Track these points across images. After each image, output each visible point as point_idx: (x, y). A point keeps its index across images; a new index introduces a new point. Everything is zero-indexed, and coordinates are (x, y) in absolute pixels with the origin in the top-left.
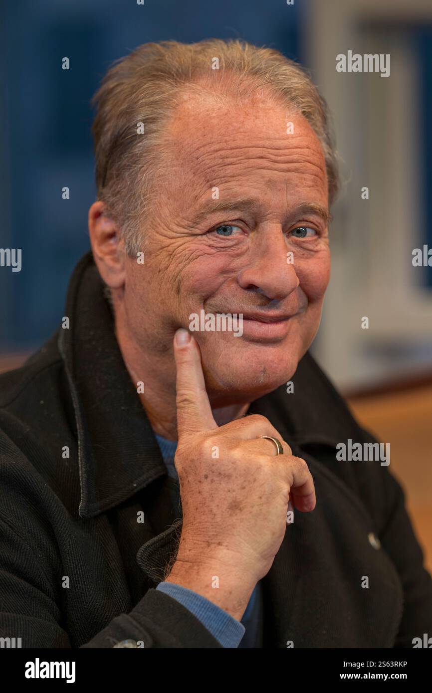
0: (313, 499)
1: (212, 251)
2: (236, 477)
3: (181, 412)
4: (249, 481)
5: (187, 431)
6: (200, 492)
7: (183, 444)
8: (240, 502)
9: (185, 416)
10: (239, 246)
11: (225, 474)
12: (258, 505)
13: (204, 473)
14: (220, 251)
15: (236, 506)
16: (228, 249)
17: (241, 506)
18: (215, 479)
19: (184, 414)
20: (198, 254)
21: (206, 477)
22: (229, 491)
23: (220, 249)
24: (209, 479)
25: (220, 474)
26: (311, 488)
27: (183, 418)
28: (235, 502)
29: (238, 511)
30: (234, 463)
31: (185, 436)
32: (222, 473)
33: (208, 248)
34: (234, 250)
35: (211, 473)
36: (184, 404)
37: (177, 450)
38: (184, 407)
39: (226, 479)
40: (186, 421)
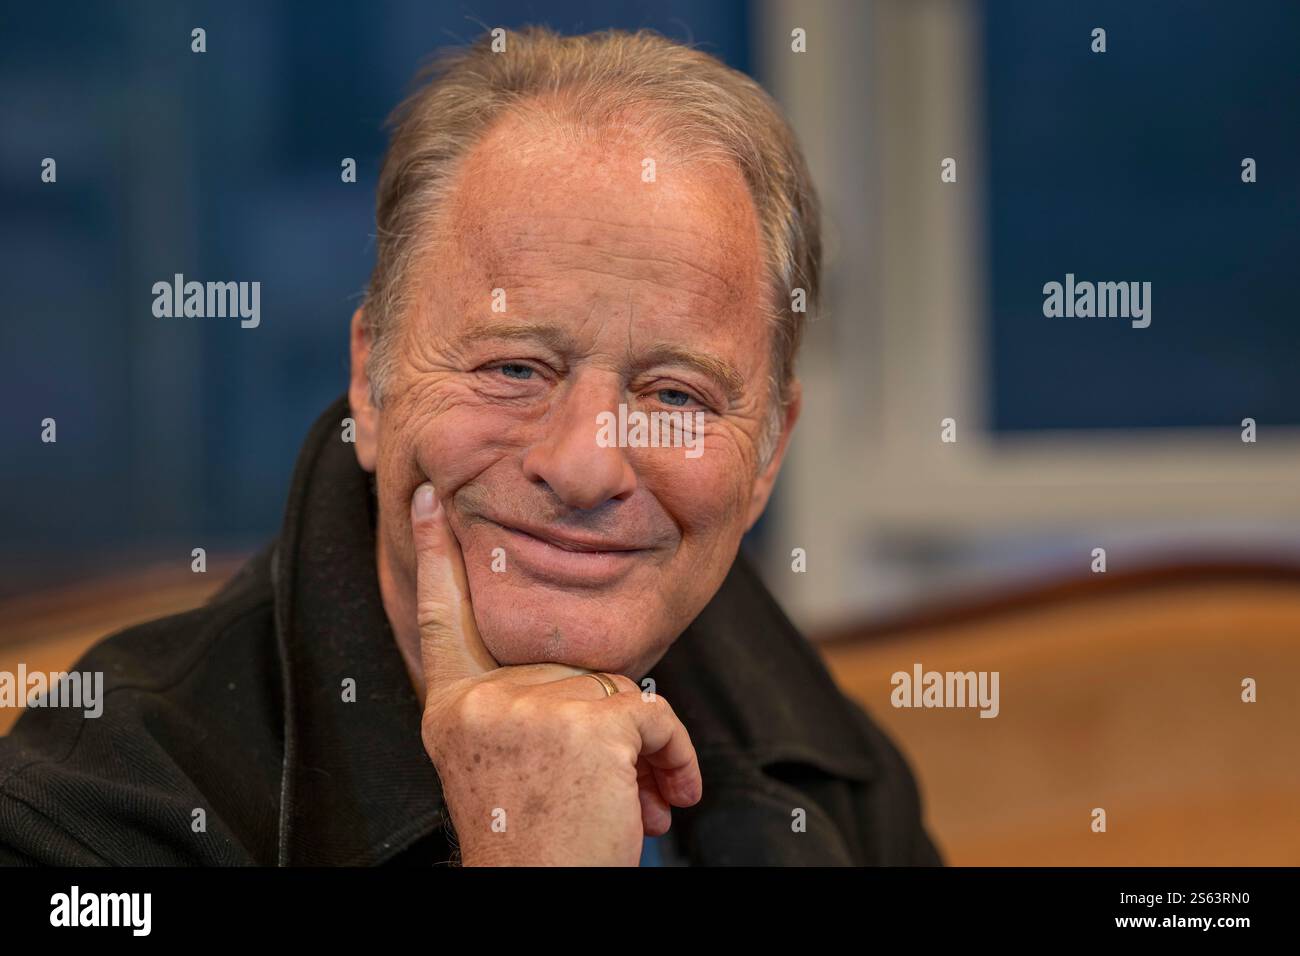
0: (694, 772)
1: (477, 399)
2: (528, 751)
3: (427, 644)
4: (553, 755)
5: (441, 679)
6: (473, 790)
7: (434, 704)
8: (543, 797)
9: (435, 651)
10: (529, 401)
11: (508, 748)
12: (575, 798)
13: (472, 751)
14: (491, 403)
15: (535, 805)
16: (505, 402)
17: (545, 805)
18: (494, 759)
19: (432, 648)
20: (453, 400)
21: (477, 758)
22: (521, 779)
23: (492, 398)
24: (483, 762)
25: (499, 748)
26: (685, 750)
27: (430, 655)
28: (533, 798)
29: (541, 815)
30: (520, 724)
31: (438, 689)
32: (503, 746)
33: (472, 392)
34: (518, 405)
35: (483, 749)
36: (432, 630)
37: (424, 716)
38: (433, 635)
39: (512, 757)
40: (438, 660)
